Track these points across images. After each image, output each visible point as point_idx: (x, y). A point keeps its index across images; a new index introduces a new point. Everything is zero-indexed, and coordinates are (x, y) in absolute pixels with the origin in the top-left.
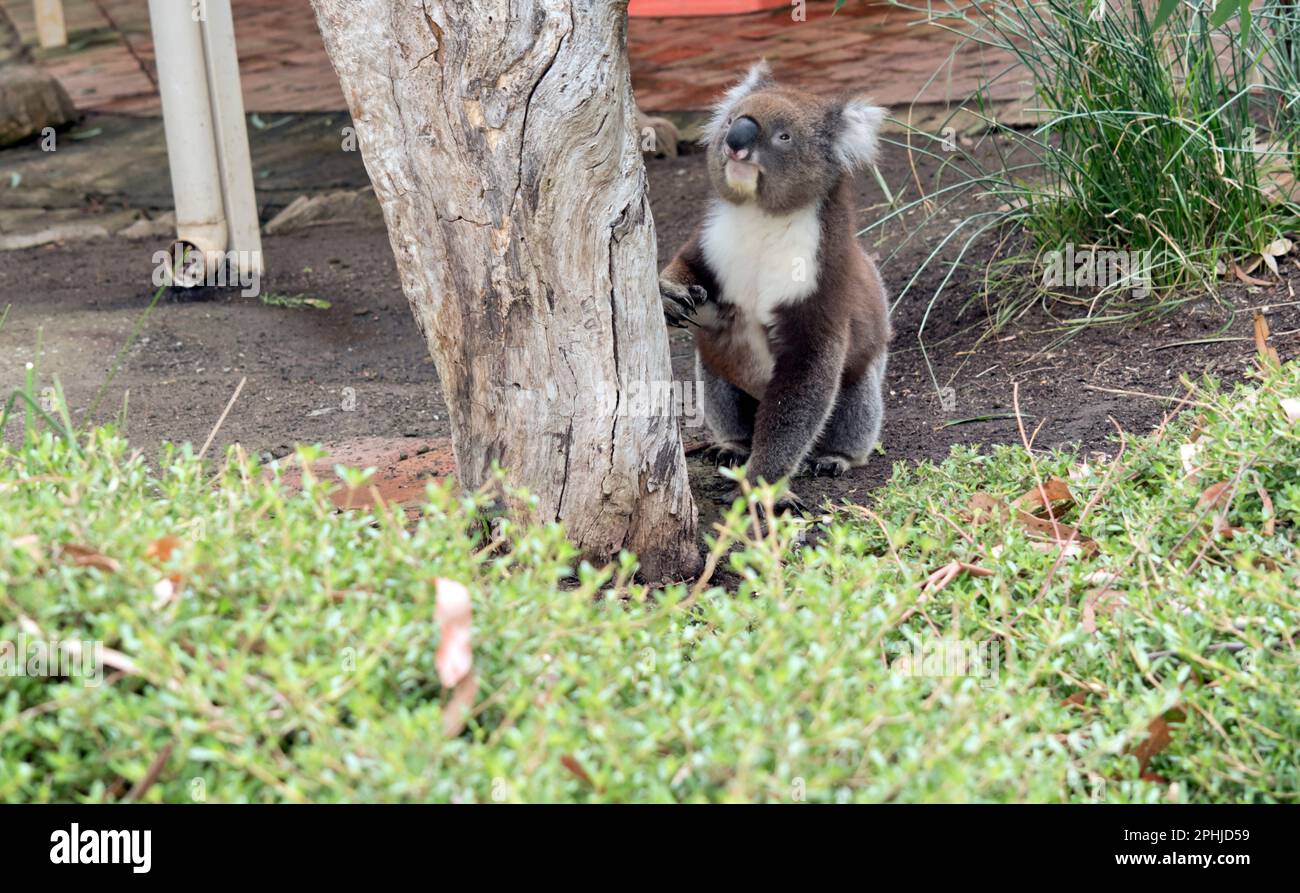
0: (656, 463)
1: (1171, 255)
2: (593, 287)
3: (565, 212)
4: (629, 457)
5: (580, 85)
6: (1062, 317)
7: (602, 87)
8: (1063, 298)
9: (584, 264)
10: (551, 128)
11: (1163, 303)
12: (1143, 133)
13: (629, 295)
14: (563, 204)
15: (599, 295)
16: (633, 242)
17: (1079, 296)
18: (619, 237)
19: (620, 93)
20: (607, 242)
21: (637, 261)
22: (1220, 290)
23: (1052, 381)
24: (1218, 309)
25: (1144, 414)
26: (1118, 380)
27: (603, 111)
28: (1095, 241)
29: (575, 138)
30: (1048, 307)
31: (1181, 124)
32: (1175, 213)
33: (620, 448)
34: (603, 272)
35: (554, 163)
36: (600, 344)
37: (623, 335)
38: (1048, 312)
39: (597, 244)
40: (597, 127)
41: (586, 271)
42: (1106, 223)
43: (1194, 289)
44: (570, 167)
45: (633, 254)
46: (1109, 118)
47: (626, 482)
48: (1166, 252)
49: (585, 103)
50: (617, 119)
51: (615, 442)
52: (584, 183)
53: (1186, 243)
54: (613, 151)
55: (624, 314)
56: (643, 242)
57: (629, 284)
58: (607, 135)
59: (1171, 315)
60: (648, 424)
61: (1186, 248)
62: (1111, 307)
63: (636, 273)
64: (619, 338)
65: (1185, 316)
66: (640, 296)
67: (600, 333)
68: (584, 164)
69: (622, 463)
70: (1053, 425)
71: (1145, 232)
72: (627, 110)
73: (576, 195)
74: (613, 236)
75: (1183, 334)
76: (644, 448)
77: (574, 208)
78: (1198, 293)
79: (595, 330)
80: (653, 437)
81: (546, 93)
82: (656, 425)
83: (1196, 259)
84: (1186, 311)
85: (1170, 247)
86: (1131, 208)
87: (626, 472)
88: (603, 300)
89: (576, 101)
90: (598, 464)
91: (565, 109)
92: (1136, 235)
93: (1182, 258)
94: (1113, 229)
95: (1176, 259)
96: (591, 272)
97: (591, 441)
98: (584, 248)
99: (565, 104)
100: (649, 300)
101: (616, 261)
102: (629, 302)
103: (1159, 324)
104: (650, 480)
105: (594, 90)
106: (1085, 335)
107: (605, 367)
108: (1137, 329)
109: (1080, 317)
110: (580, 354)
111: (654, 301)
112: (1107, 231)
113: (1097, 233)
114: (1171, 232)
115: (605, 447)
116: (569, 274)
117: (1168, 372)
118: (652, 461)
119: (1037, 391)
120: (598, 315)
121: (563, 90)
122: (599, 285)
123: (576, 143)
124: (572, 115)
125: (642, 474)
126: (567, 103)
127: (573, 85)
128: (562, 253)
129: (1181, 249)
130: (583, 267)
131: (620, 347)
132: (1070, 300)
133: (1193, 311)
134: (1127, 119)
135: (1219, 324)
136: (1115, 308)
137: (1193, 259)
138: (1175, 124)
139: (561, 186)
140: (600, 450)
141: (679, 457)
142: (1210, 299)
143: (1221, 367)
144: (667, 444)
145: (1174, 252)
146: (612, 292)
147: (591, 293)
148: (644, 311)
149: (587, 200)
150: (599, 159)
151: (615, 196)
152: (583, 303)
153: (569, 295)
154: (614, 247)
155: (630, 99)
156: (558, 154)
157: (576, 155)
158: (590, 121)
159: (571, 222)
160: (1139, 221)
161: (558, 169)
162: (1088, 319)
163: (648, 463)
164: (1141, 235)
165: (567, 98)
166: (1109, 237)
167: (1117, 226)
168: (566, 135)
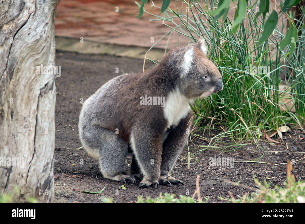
0: (44, 184)
1: (242, 126)
2: (30, 112)
3: (23, 82)
4: (34, 180)
5: (36, 33)
6: (196, 143)
7: (44, 36)
8: (198, 136)
9: (27, 103)
10: (22, 48)
11: (237, 144)
12: (238, 78)
13: (43, 117)
14: (23, 79)
15: (32, 116)
16: (48, 97)
17: (204, 136)
18: (43, 94)
19: (51, 39)
20: (38, 96)
21: (48, 104)
22: (260, 142)
23: (191, 169)
24: (258, 150)
25: (227, 188)
26: (217, 172)
27: (43, 45)
28: (213, 116)
29: (31, 54)
30: (192, 139)
31: (253, 76)
32: (246, 110)
33: (31, 177)
34: (34, 107)
35: (21, 62)
36: (29, 135)
37: (39, 132)
38: (192, 141)
39: (34, 96)
40: (40, 50)
41: (28, 106)
42: (218, 110)
43: (249, 140)
44: (27, 65)
45: (47, 101)
46: (226, 70)
47: (31, 190)
48: (240, 124)
49: (37, 41)
50: (48, 49)
51: (29, 174)
52: (32, 71)
53: (248, 122)
54: (45, 61)
55: (40, 124)
56: (51, 97)
57: (44, 113)
58: (44, 54)
59: (240, 150)
60: (43, 168)
61: (248, 125)
62: (216, 143)
63: (47, 109)
64: (37, 133)
65: (245, 150)
66: (47, 118)
67: (30, 130)
68: (33, 64)
69: (30, 182)
70: (191, 187)
71: (233, 116)
72: (52, 46)
73: (28, 76)
74: (40, 94)
75: (243, 157)
76: (40, 177)
77: (27, 81)
78: (251, 142)
79: (28, 129)
80: (44, 174)
81: (22, 35)
82: (46, 169)
83: (252, 129)
84: (245, 149)
85: (242, 123)
86: (229, 106)
87: (31, 186)
88: (33, 118)
89: (33, 40)
90: (20, 182)
91: (29, 42)
92: (230, 116)
93: (247, 129)
94: (221, 113)
95: (244, 128)
96: (29, 106)
97: (19, 172)
98: (29, 97)
99: (29, 40)
100: (50, 120)
101: (40, 103)
102: (43, 120)
103: (234, 152)
104: (40, 190)
105: (41, 36)
106: (205, 152)
107: (29, 144)
108: (226, 153)
109: (204, 145)
110: (20, 138)
111: (52, 121)
112: (219, 113)
113: (214, 113)
114: (244, 118)
115: (24, 175)
116: (21, 106)
117: (237, 172)
118: (42, 183)
119: (185, 172)
120: (30, 123)
121: (29, 34)
122: (32, 112)
123: (32, 56)
124: (31, 45)
125: (37, 188)
126: (30, 40)
127: (33, 33)
128: (19, 97)
129: (247, 124)
130: (27, 104)
131: (37, 137)
132: (200, 137)
133: (248, 149)
134: (233, 71)
135: (258, 156)
136: (218, 143)
137: (250, 129)
138: (251, 76)
139: (23, 71)
140: (22, 176)
141: (52, 182)
142: (255, 145)
143: (258, 173)
144: (49, 177)
145: (244, 125)
146: (37, 115)
147: (28, 114)
148: (48, 124)
149: (32, 78)
150: (39, 63)
151: (43, 78)
152: (25, 118)
153: (19, 114)
154: (40, 98)
155: (54, 41)
156: (23, 59)
157: (31, 60)
158: (38, 48)
159: (25, 86)
160: (232, 111)
161: (23, 65)
162: (208, 146)
163: (40, 184)
164: (231, 116)
165: (30, 38)
166: (219, 115)
167: (223, 112)
168: (28, 52)
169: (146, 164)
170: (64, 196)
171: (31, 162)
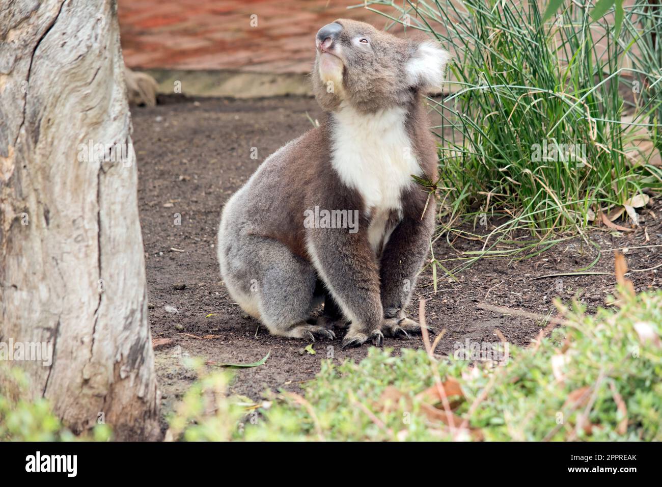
0: (129, 356)
1: (551, 203)
2: (83, 209)
3: (62, 147)
4: (108, 349)
5: (77, 42)
6: (462, 249)
7: (96, 46)
8: (463, 234)
9: (76, 189)
10: (52, 76)
11: (543, 242)
12: (532, 104)
13: (113, 216)
14: (60, 140)
15: (88, 215)
16: (118, 173)
17: (476, 233)
18: (106, 168)
19: (111, 51)
20: (96, 172)
21: (120, 189)
22: (589, 233)
23: (452, 301)
24: (587, 249)
25: (524, 330)
26: (504, 302)
27: (96, 65)
28: (490, 189)
29: (72, 86)
30: (451, 241)
31: (563, 98)
32: (555, 170)
33: (100, 341)
34: (92, 196)
35: (54, 105)
36: (87, 255)
37: (106, 249)
38: (451, 244)
39: (88, 173)
40: (91, 77)
41: (78, 196)
42: (499, 175)
43: (568, 231)
44: (67, 110)
45: (117, 183)
46: (506, 91)
47: (102, 370)
48: (547, 200)
49: (82, 57)
50: (108, 72)
51: (96, 336)
52: (78, 123)
53: (563, 195)
54: (104, 98)
55: (108, 232)
56: (126, 174)
57: (113, 207)
58: (99, 85)
59: (549, 252)
60: (123, 322)
61: (563, 198)
62: (501, 243)
63: (119, 199)
64: (103, 251)
65: (560, 253)
66: (121, 218)
67: (87, 246)
68: (79, 108)
69: (100, 353)
70: (451, 336)
71: (531, 184)
72: (116, 66)
73: (72, 132)
74: (101, 168)
75: (558, 267)
76: (120, 341)
77: (69, 143)
78: (571, 235)
79: (83, 244)
80: (127, 333)
81: (49, 48)
82: (131, 323)
83: (572, 207)
84: (561, 249)
85: (550, 197)
86: (520, 164)
87: (103, 361)
88: (90, 220)
89: (73, 56)
90: (80, 354)
91: (65, 61)
92: (523, 186)
93: (560, 206)
94: (505, 180)
95: (554, 207)
96: (81, 197)
97: (75, 334)
98: (77, 177)
99: (65, 57)
100: (129, 221)
101: (103, 188)
102: (113, 222)
103: (539, 259)
104: (123, 368)
105: (89, 47)
106: (479, 264)
107: (90, 274)
108: (521, 261)
109: (476, 250)
110: (69, 262)
111: (133, 222)
112: (500, 182)
113: (492, 183)
114: (552, 185)
115: (87, 340)
116: (63, 197)
117: (545, 297)
118: (126, 352)
119: (439, 308)
120: (86, 231)
121: (63, 45)
122: (88, 207)
123: (73, 90)
124: (69, 67)
125: (117, 364)
126: (67, 57)
127: (71, 42)
128: (58, 179)
129: (559, 199)
130: (75, 192)
131: (103, 258)
132: (468, 236)
133: (567, 249)
134: (520, 92)
135: (587, 260)
136: (505, 244)
137: (568, 207)
138: (558, 98)
139: (59, 124)
140: (82, 342)
141: (148, 350)
142: (581, 240)
143: (588, 295)
144: (139, 339)
145: (553, 201)
146: (99, 213)
147: (80, 214)
148: (124, 230)
149: (81, 137)
150: (92, 104)
151: (104, 136)
152: (74, 221)
153: (62, 214)
154: (102, 177)
155: (120, 56)
156: (57, 98)
157: (73, 99)
158: (85, 73)
159: (66, 155)
160: (526, 175)
161: (57, 110)
162: (483, 252)
163: (122, 355)
164: (527, 186)
165: (67, 52)
166: (501, 187)
167: (508, 178)
168: (64, 83)
169: (347, 297)
170: (185, 378)
171: (96, 311)
